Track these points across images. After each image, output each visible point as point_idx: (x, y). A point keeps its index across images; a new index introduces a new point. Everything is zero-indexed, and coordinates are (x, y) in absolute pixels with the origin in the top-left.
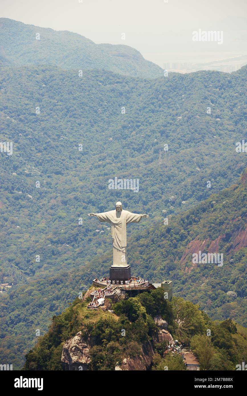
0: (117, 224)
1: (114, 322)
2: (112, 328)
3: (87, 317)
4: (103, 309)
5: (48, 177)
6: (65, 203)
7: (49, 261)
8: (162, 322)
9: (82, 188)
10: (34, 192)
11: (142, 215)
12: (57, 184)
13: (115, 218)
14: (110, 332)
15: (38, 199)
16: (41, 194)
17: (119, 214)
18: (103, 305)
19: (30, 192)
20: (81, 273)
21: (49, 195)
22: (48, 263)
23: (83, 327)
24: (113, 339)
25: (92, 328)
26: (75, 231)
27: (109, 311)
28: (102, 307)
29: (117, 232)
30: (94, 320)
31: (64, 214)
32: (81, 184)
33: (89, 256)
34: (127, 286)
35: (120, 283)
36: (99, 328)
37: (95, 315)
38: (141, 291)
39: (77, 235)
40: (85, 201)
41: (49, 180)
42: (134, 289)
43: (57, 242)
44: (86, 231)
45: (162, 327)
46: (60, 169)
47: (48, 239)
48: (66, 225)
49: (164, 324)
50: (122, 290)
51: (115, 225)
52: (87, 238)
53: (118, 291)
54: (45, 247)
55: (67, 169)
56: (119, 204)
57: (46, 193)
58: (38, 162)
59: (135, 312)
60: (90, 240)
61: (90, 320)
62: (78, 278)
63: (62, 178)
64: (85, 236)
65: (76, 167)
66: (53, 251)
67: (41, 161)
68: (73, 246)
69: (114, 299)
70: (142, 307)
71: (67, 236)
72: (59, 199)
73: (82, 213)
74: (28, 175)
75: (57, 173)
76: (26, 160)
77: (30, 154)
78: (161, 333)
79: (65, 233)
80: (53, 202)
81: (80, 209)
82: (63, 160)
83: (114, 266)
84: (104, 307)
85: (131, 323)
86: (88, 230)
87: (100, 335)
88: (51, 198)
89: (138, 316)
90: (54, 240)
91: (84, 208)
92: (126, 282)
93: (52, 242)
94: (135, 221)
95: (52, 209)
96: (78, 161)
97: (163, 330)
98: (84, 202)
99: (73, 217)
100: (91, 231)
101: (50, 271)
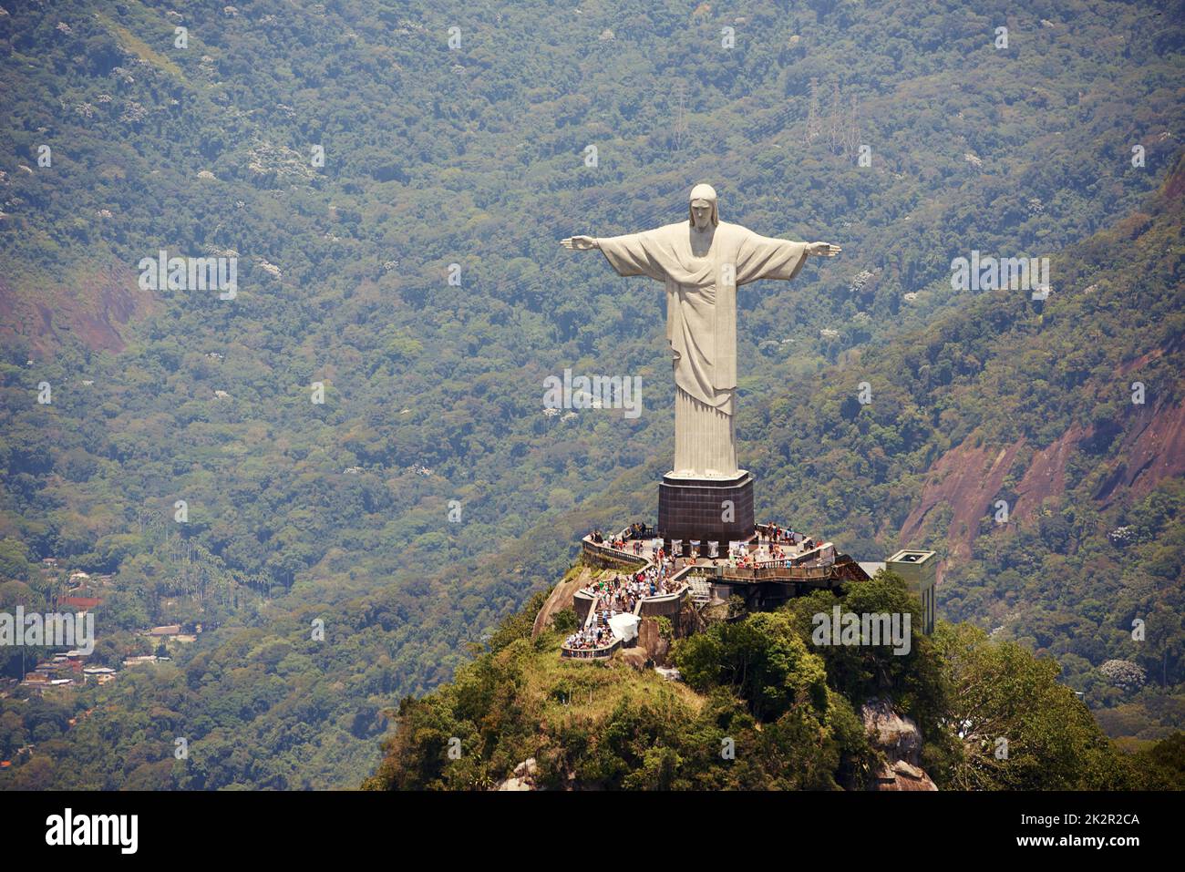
0: (693, 286)
5: (348, 189)
6: (416, 297)
7: (349, 533)
9: (485, 236)
10: (286, 252)
12: (383, 218)
13: (689, 257)
15: (305, 280)
16: (316, 261)
17: (699, 241)
19: (272, 252)
21: (351, 266)
22: (346, 544)
26: (457, 415)
29: (695, 321)
31: (412, 345)
32: (483, 218)
33: (515, 516)
39: (468, 429)
40: (501, 288)
41: (350, 202)
43: (383, 459)
44: (505, 415)
46: (397, 159)
47: (346, 445)
48: (418, 389)
51: (684, 288)
52: (508, 443)
54: (333, 478)
55: (426, 159)
57: (337, 255)
58: (304, 128)
60: (519, 451)
62: (470, 603)
63: (407, 196)
64: (501, 431)
65: (461, 152)
66: (366, 496)
67: (315, 123)
68: (450, 473)
71: (424, 431)
72: (393, 280)
73: (485, 341)
74: (262, 182)
75: (384, 175)
76: (253, 118)
77: (272, 93)
79: (418, 421)
80: (368, 292)
81: (480, 323)
82: (409, 121)
83: (680, 473)
86: (509, 411)
88: (358, 278)
90: (373, 448)
91: (493, 320)
93: (364, 457)
94: (775, 273)
95: (361, 320)
96: (470, 127)
98: (494, 294)
99: (448, 355)
100: (523, 413)
101: (353, 577)
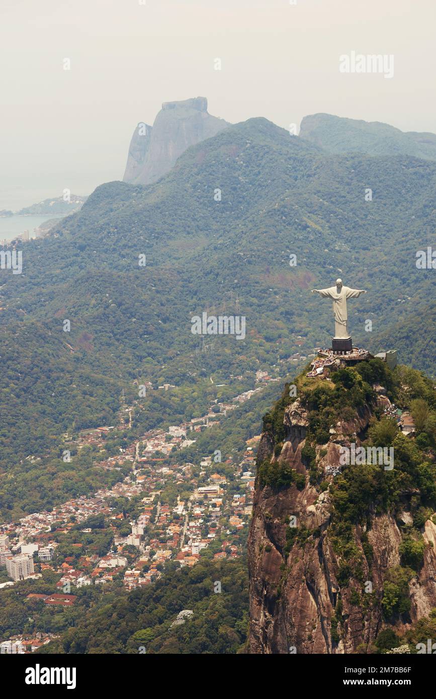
0: (338, 300)
1: (330, 389)
2: (328, 395)
3: (305, 385)
4: (321, 377)
5: (357, 252)
6: (371, 276)
7: (356, 327)
8: (380, 388)
9: (386, 262)
10: (343, 266)
11: (361, 291)
12: (364, 258)
13: (336, 294)
14: (326, 398)
15: (347, 272)
16: (350, 268)
17: (339, 290)
18: (321, 374)
19: (340, 267)
20: (380, 339)
21: (357, 269)
22: (355, 330)
23: (302, 394)
24: (329, 405)
25: (309, 395)
26: (379, 301)
27: (328, 379)
28: (320, 376)
29: (338, 307)
30: (312, 388)
31: (370, 286)
32: (386, 258)
33: (391, 323)
34: (347, 356)
35: (341, 354)
36: (315, 394)
37: (313, 383)
38: (360, 361)
39: (381, 304)
40: (389, 273)
41: (357, 255)
42: (353, 359)
43: (363, 311)
44: (389, 301)
45: (380, 393)
46: (367, 246)
47: (355, 308)
48: (371, 296)
49: (382, 390)
50: (342, 360)
51: (336, 300)
52: (390, 307)
53: (338, 361)
54: (352, 316)
55: (374, 245)
56: (339, 280)
57: (354, 267)
58: (347, 240)
59: (351, 380)
60: (393, 309)
61: (308, 388)
62: (377, 343)
63: (370, 253)
64: (388, 305)
65: (381, 243)
66: (359, 319)
67: (350, 238)
68: (377, 314)
69: (332, 368)
70: (358, 376)
71: (372, 305)
72: (366, 272)
73: (386, 285)
74: (338, 251)
75: (365, 249)
76: (336, 238)
77: (340, 232)
78: (379, 398)
79: (371, 303)
80: (361, 275)
81: (385, 281)
82: (370, 237)
83: (337, 338)
84: (322, 375)
85: (346, 390)
86: (390, 300)
87: (317, 401)
88: (359, 272)
89: (354, 383)
90: (361, 309)
91: (388, 280)
92: (347, 352)
93: (359, 311)
94: (354, 297)
95: (359, 281)
96: (383, 238)
97: (382, 396)
98: (388, 274)
99: (378, 288)
100: (393, 301)
101: (356, 337)
